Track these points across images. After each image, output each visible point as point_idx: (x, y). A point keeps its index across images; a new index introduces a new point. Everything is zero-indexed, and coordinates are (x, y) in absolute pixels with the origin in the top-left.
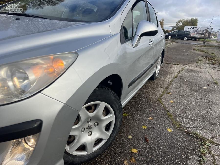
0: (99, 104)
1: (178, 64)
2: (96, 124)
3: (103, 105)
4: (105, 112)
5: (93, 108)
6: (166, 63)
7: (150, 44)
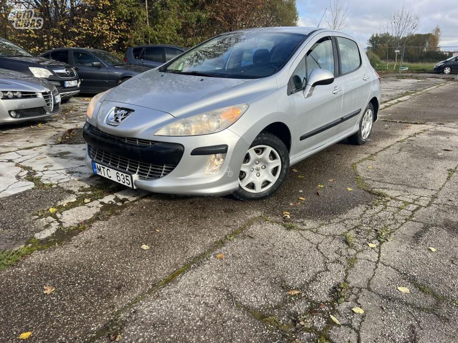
0: (266, 148)
1: (422, 124)
2: (264, 167)
3: (269, 149)
4: (271, 157)
5: (261, 152)
6: (400, 122)
7: (334, 92)
